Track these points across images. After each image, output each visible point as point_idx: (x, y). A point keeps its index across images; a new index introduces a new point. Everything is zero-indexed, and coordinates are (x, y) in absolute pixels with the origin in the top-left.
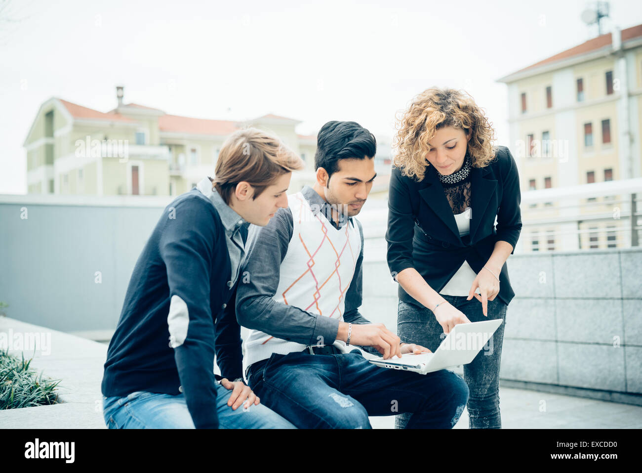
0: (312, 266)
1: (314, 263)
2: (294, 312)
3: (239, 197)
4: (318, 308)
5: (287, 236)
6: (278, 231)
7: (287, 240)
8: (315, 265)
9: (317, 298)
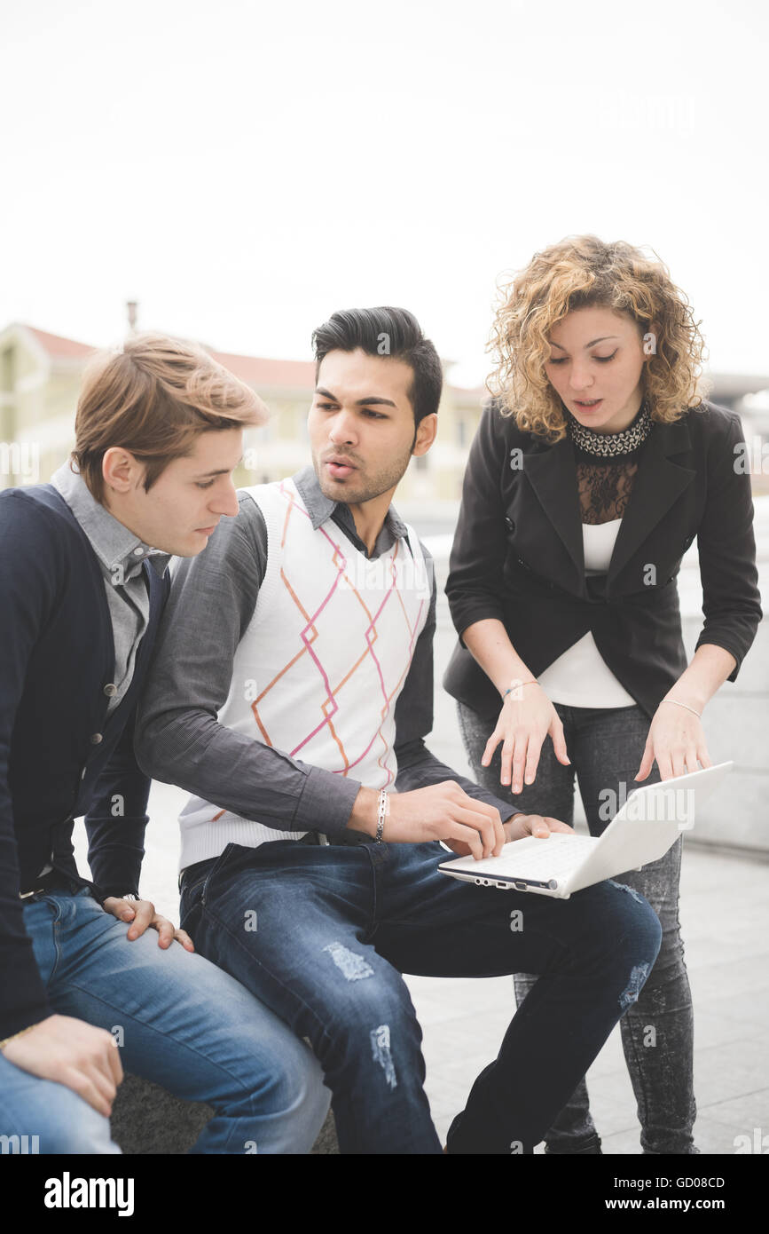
0: (313, 640)
1: (316, 634)
2: (259, 757)
3: (114, 484)
4: (334, 735)
5: (253, 573)
6: (230, 559)
7: (252, 581)
8: (318, 638)
9: (329, 711)
